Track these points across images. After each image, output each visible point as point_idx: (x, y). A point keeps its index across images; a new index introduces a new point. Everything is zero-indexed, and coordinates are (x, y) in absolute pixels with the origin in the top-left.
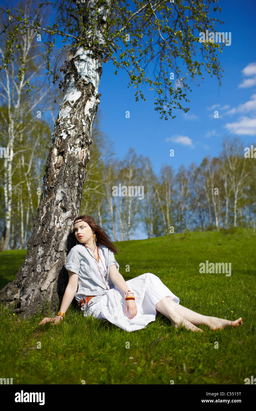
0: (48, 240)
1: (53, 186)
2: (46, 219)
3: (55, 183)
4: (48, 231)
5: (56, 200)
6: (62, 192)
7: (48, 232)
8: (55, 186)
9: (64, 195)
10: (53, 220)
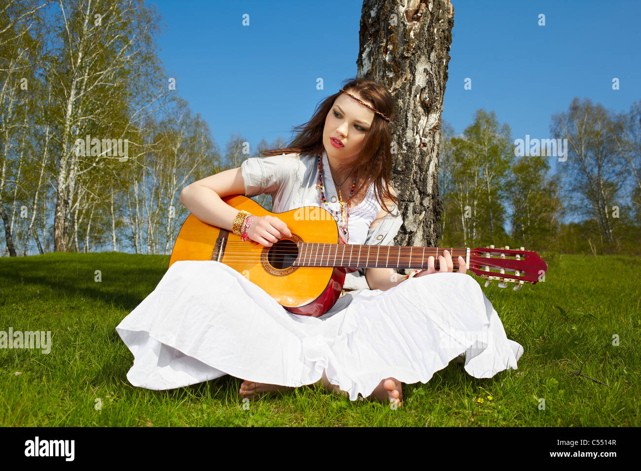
0: (406, 168)
1: (409, 55)
2: (395, 123)
3: (414, 49)
4: (405, 147)
5: (416, 84)
6: (425, 70)
7: (404, 150)
8: (413, 54)
9: (430, 77)
10: (411, 127)
